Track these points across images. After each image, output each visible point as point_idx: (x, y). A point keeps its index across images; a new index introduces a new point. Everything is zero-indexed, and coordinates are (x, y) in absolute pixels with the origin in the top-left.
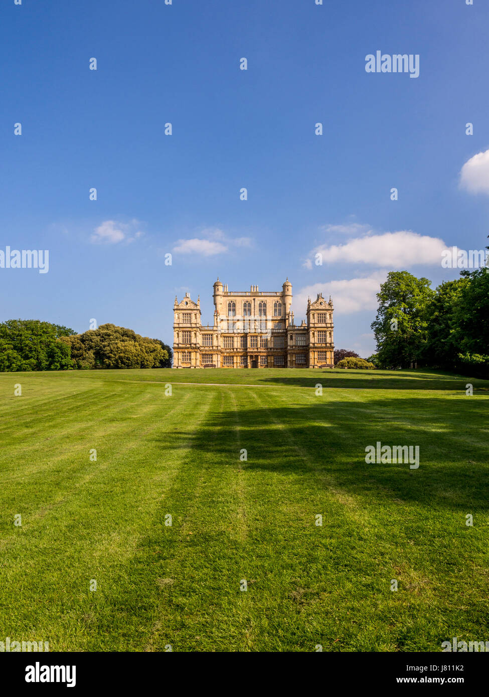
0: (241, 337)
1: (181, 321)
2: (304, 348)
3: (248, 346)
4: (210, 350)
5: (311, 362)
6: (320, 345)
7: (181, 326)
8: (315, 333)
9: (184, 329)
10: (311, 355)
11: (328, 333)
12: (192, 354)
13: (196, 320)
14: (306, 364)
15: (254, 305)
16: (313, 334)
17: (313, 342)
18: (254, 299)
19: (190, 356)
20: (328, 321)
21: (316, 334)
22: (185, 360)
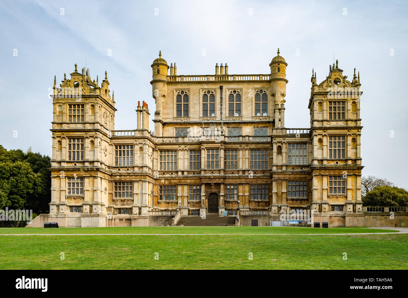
0: (191, 150)
1: (66, 119)
2: (304, 169)
3: (203, 167)
4: (129, 175)
5: (316, 196)
6: (333, 164)
7: (65, 127)
8: (325, 139)
9: (72, 134)
10: (316, 182)
11: (350, 139)
12: (86, 180)
13: (93, 117)
14: (307, 200)
15: (221, 98)
16: (320, 141)
17: (320, 157)
18: (221, 88)
19: (82, 184)
20: (350, 115)
21: (326, 141)
22: (74, 192)
